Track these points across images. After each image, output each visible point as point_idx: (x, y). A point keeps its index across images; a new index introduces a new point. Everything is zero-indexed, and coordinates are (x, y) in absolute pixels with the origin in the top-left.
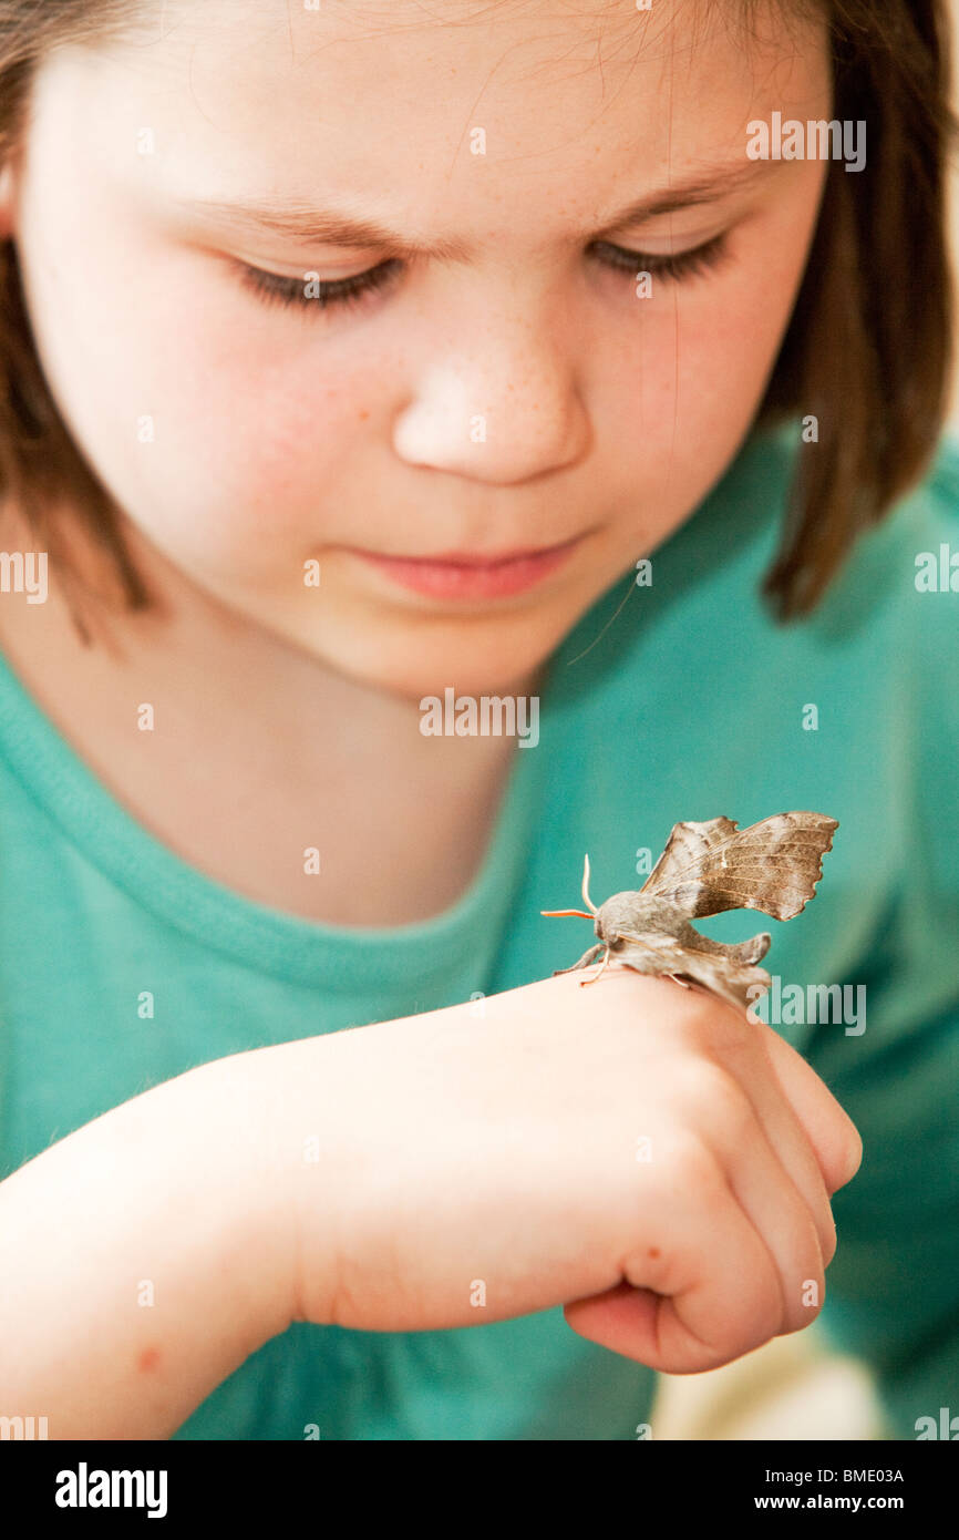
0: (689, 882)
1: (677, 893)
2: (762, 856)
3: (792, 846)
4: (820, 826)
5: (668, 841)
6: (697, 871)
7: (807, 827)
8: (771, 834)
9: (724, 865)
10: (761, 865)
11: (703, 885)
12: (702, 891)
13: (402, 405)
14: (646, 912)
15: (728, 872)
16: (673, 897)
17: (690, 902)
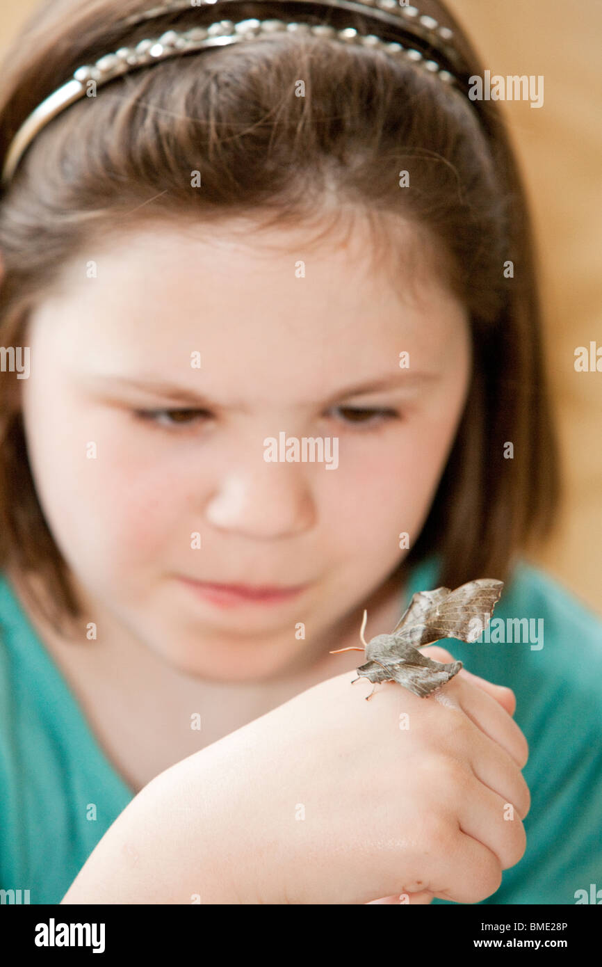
0: (418, 626)
1: (411, 632)
2: (459, 607)
3: (477, 599)
4: (494, 587)
5: (411, 603)
6: (423, 619)
7: (486, 587)
8: (465, 594)
9: (438, 614)
10: (459, 612)
11: (425, 626)
12: (424, 630)
13: (211, 495)
14: (388, 645)
15: (440, 618)
16: (408, 635)
17: (418, 637)
